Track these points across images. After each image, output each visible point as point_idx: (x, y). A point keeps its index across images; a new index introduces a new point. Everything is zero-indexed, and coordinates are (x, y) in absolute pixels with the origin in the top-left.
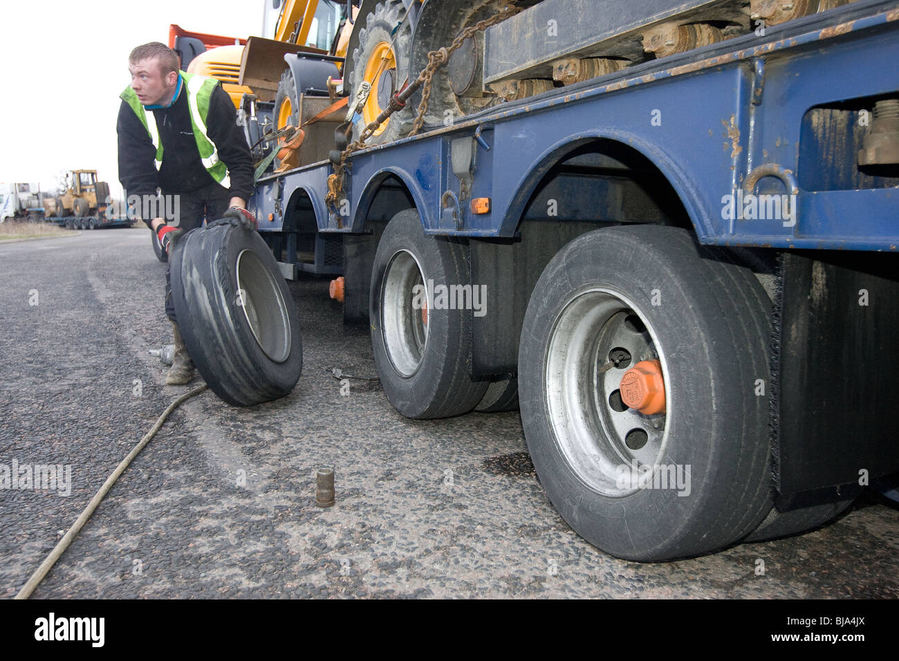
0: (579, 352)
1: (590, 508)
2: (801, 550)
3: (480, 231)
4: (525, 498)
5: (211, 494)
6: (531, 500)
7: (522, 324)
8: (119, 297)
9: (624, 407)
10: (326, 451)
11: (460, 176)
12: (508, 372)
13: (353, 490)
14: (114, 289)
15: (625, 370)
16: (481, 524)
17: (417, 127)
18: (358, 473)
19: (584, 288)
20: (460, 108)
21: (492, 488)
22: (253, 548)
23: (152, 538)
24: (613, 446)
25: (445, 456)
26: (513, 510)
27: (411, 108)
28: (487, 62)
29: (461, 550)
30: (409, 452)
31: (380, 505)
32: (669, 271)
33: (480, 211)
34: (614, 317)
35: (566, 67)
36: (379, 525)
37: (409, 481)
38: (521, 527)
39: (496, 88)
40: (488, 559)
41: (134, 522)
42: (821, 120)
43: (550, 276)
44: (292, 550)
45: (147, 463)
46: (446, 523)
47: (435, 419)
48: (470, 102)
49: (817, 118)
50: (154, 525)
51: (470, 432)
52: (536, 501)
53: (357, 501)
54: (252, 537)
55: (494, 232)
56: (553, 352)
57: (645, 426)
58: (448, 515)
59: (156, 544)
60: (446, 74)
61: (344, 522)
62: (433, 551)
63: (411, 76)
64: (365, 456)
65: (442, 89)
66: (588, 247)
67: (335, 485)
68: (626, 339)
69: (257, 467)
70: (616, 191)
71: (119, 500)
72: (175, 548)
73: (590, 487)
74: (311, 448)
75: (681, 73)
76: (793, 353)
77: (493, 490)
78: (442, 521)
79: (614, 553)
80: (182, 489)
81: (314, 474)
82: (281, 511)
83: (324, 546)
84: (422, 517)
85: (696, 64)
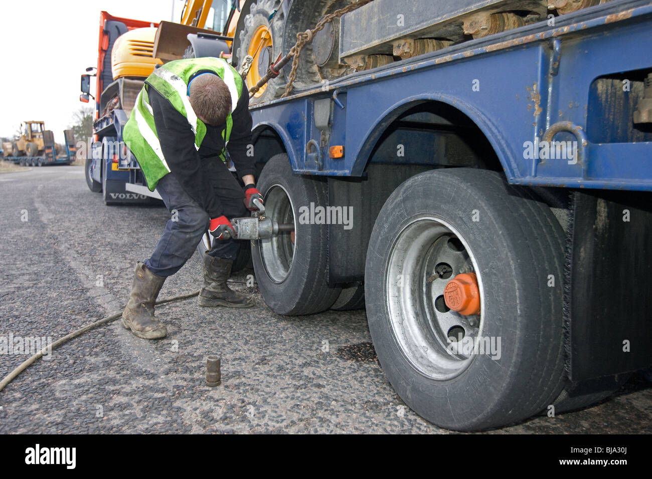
0: (412, 267)
1: (420, 388)
2: (584, 421)
3: (336, 171)
4: (369, 379)
5: (123, 376)
6: (374, 381)
7: (368, 243)
8: (58, 218)
9: (447, 309)
10: (215, 341)
11: (320, 129)
12: (357, 281)
13: (235, 372)
14: (54, 212)
15: (448, 280)
16: (336, 400)
17: (288, 91)
18: (240, 358)
19: (416, 217)
20: (321, 76)
21: (343, 371)
22: (155, 421)
23: (74, 413)
24: (438, 339)
25: (307, 345)
26: (361, 389)
27: (283, 77)
28: (342, 41)
29: (319, 421)
30: (280, 342)
31: (257, 385)
32: (483, 205)
33: (336, 156)
34: (439, 239)
35: (403, 46)
36: (255, 401)
37: (279, 365)
38: (366, 402)
39: (349, 61)
40: (340, 429)
41: (60, 399)
42: (605, 88)
43: (390, 207)
44: (185, 422)
45: (73, 350)
46: (308, 399)
47: (300, 315)
48: (329, 72)
49: (601, 86)
50: (77, 402)
51: (327, 326)
52: (378, 382)
53: (238, 381)
54: (154, 411)
55: (347, 172)
56: (392, 266)
57: (463, 324)
58: (309, 393)
59: (77, 417)
60: (311, 50)
61: (228, 398)
62: (297, 423)
63: (284, 51)
64: (246, 345)
65: (307, 62)
66: (420, 185)
67: (221, 368)
68: (448, 256)
69: (161, 354)
70: (441, 142)
71: (49, 381)
72: (93, 420)
73: (421, 372)
74: (203, 339)
75: (495, 49)
76: (582, 270)
77: (344, 373)
78: (305, 397)
79: (440, 424)
80: (100, 372)
81: (205, 360)
82: (177, 390)
83: (212, 418)
84: (289, 395)
85: (506, 42)
